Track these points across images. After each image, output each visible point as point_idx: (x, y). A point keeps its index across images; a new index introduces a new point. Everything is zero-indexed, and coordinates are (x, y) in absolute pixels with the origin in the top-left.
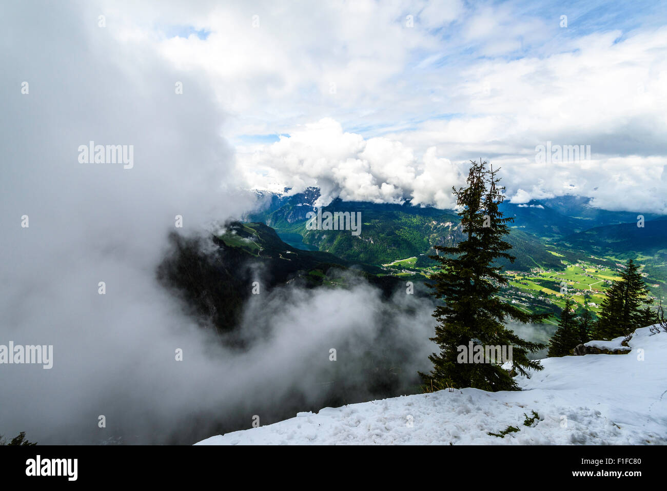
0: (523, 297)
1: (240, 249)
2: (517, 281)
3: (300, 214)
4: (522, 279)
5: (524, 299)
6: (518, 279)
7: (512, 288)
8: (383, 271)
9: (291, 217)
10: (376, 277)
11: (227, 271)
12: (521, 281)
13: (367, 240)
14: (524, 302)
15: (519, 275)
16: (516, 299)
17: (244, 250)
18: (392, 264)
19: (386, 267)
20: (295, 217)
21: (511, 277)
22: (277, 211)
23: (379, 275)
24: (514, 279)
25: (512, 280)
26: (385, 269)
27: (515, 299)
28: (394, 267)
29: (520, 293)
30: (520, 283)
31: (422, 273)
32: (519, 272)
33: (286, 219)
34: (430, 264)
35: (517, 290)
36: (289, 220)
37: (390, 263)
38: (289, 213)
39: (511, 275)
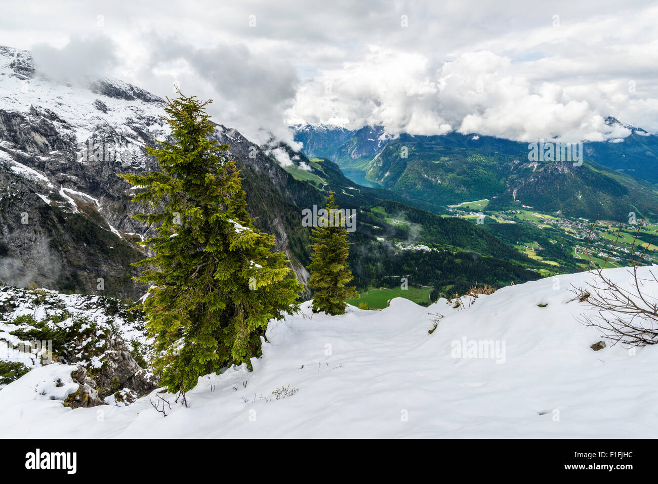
0: (615, 251)
1: (306, 182)
2: (610, 233)
3: (364, 150)
4: (617, 231)
5: (614, 253)
6: (612, 231)
7: (601, 240)
8: (448, 213)
9: (354, 153)
10: (440, 217)
11: (294, 202)
12: (615, 233)
13: (433, 180)
14: (615, 256)
15: (614, 226)
16: (605, 252)
17: (310, 184)
18: (459, 206)
19: (452, 209)
20: (359, 154)
21: (603, 227)
22: (341, 146)
23: (443, 216)
24: (606, 230)
25: (604, 231)
26: (451, 210)
27: (603, 251)
28: (460, 209)
29: (611, 245)
30: (614, 235)
31: (493, 217)
32: (614, 223)
33: (350, 155)
34: (504, 208)
35: (609, 242)
36: (353, 156)
37: (457, 204)
38: (353, 149)
39: (604, 225)
